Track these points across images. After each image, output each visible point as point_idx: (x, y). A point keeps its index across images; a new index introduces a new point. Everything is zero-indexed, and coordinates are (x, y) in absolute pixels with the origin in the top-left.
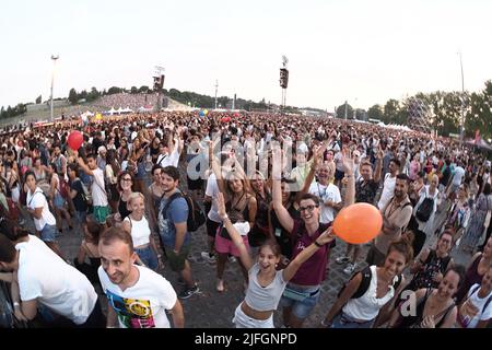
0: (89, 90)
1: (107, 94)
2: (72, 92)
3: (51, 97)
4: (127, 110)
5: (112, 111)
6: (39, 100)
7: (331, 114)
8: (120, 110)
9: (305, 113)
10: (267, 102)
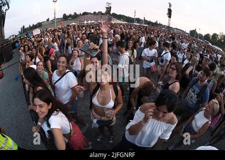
0: (73, 14)
1: (82, 15)
2: (65, 15)
3: (55, 18)
4: (93, 22)
5: (86, 22)
6: (48, 20)
7: (187, 33)
8: (89, 22)
9: (175, 30)
10: (158, 23)
